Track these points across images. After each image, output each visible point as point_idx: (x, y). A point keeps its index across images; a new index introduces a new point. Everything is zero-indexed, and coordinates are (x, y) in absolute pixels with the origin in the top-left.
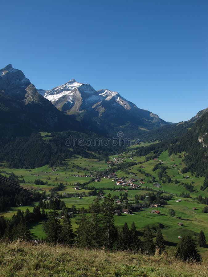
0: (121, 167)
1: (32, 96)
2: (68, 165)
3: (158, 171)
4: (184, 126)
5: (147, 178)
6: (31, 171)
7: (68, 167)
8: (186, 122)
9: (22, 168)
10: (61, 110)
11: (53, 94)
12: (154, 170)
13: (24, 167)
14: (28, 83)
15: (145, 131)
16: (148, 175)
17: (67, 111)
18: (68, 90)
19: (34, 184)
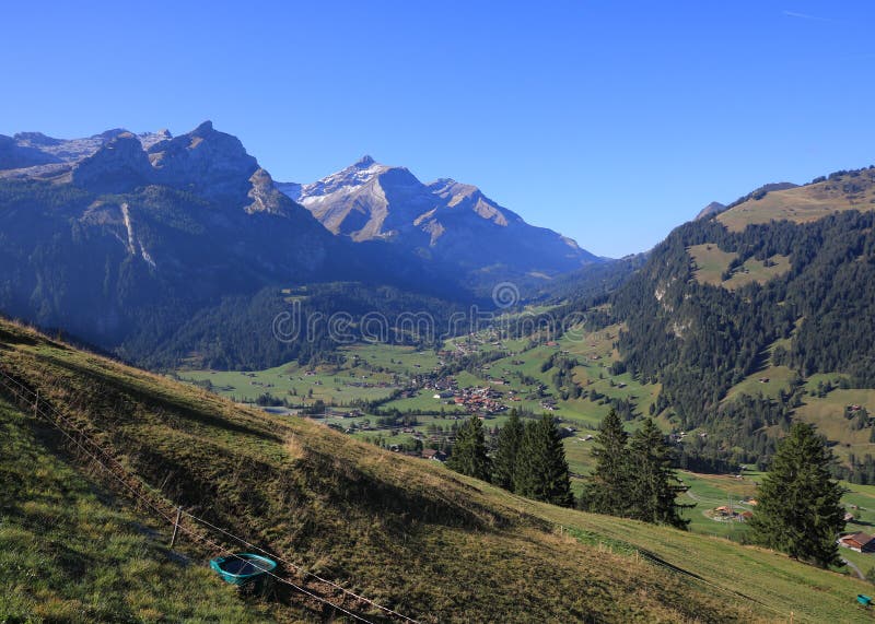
0: (466, 364)
1: (262, 198)
2: (343, 361)
3: (554, 370)
4: (633, 264)
5: (525, 388)
6: (253, 376)
7: (343, 366)
8: (641, 255)
9: (233, 369)
10: (335, 232)
11: (318, 193)
12: (545, 368)
13: (238, 366)
14: (252, 165)
15: (541, 279)
16: (528, 381)
17: (352, 235)
18: (355, 183)
19: (255, 405)
